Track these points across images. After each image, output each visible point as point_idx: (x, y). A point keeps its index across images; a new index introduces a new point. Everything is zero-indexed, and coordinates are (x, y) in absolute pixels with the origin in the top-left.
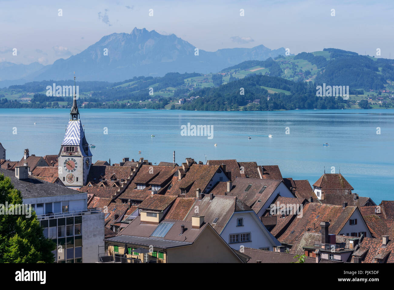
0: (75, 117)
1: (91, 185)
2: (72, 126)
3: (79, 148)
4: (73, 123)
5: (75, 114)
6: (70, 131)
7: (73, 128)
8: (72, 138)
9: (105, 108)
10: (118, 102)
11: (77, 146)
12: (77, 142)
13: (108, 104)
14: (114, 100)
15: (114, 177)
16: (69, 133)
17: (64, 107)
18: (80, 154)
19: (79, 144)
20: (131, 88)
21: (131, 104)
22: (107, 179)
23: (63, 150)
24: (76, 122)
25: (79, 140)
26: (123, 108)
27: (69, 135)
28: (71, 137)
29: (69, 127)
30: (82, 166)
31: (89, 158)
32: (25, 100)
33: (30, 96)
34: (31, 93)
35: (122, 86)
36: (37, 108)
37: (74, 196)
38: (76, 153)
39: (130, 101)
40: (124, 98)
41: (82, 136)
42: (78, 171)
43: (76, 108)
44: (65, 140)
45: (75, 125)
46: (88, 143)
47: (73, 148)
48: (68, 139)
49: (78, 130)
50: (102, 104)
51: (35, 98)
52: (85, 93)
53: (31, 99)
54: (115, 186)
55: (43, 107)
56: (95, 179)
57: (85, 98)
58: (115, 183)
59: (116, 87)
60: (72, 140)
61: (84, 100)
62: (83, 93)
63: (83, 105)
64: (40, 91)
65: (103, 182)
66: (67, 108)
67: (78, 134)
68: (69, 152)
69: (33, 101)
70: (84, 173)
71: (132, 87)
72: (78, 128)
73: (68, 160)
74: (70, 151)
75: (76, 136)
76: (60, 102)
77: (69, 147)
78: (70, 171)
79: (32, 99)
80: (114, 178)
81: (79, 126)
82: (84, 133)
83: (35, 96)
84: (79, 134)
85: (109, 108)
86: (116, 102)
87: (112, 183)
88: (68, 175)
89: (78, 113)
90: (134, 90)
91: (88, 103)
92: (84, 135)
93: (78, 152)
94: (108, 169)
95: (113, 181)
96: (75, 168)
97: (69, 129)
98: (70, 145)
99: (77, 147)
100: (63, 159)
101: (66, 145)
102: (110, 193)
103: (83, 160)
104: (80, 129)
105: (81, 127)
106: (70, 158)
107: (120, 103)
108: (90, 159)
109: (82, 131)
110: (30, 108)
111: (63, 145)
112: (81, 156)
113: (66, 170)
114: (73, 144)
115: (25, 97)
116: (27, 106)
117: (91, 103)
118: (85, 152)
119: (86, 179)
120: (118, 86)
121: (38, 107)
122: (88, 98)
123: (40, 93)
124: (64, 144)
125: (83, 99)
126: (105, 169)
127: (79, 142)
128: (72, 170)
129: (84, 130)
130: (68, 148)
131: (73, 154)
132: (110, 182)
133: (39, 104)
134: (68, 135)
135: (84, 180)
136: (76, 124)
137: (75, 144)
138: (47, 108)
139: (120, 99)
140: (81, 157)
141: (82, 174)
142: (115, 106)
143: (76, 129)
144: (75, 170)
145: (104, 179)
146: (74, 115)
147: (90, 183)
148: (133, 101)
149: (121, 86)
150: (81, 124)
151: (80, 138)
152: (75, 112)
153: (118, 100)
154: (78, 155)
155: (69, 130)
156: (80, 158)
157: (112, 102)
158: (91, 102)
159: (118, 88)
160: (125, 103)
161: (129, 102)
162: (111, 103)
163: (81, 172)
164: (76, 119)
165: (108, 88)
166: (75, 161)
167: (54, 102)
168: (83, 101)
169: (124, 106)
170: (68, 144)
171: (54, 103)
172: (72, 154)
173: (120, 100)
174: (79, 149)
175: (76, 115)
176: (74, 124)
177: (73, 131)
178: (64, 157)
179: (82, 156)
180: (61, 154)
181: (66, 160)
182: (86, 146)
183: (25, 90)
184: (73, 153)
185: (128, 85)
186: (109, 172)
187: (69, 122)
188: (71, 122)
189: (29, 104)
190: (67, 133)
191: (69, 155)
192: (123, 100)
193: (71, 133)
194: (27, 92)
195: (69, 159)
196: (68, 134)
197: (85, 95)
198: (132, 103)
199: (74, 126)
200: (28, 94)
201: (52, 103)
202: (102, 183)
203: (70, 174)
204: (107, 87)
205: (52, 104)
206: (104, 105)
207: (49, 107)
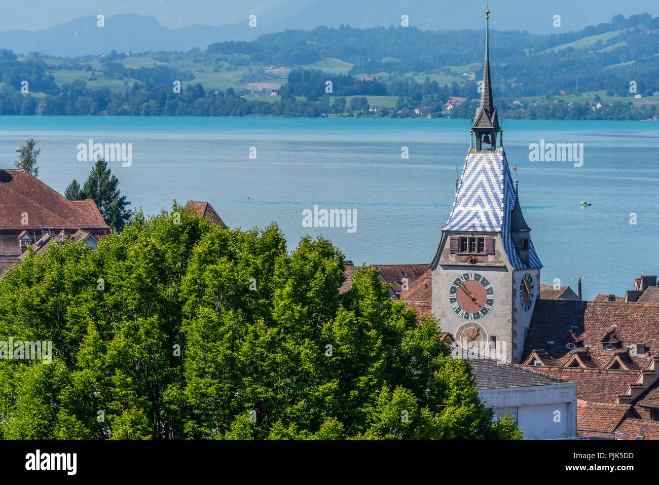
0: (486, 140)
1: (538, 361)
2: (479, 168)
3: (498, 240)
4: (481, 159)
5: (487, 131)
6: (470, 186)
7: (482, 177)
8: (478, 208)
9: (519, 118)
10: (561, 98)
11: (494, 233)
12: (494, 222)
13: (531, 104)
14: (550, 92)
15: (615, 337)
16: (467, 190)
17: (385, 113)
18: (504, 259)
19: (499, 230)
20: (605, 53)
21: (605, 105)
22: (593, 345)
23: (447, 246)
24: (491, 155)
25: (501, 214)
26: (579, 119)
27: (469, 200)
28: (475, 204)
29: (467, 173)
30: (510, 299)
31: (533, 273)
32: (261, 89)
33: (275, 77)
34: (279, 67)
35: (577, 45)
36: (298, 116)
37: (534, 391)
38: (491, 258)
39: (603, 94)
40: (583, 85)
41: (510, 202)
42: (495, 315)
43: (490, 110)
44: (453, 214)
45: (488, 168)
46: (529, 226)
47: (481, 240)
48: (465, 210)
49: (498, 181)
50: (510, 105)
51: (291, 85)
52: (453, 68)
53: (278, 87)
54: (616, 366)
55: (317, 115)
56: (552, 342)
57: (455, 84)
58: (617, 358)
59: (556, 49)
60: (476, 215)
61: (451, 92)
62: (446, 67)
63: (449, 108)
64: (307, 63)
65: (579, 353)
66: (395, 116)
67: (495, 196)
68: (467, 253)
69: (287, 93)
70: (514, 321)
71: (609, 49)
72: (496, 176)
73: (463, 281)
74: (471, 250)
75: (489, 202)
76: (372, 97)
77: (466, 239)
78: (471, 315)
79: (282, 87)
80: (612, 341)
81: (499, 170)
82: (516, 193)
83: (293, 78)
84: (501, 196)
85: (534, 117)
86: (558, 97)
87: (605, 356)
88: (462, 328)
89: (497, 128)
90: (615, 58)
91: (463, 100)
92: (517, 198)
93: (496, 255)
94: (593, 313)
95: (612, 352)
96: (486, 306)
97: (467, 178)
98: (471, 230)
99: (495, 238)
100: (447, 275)
101: (457, 232)
102: (603, 388)
103: (514, 282)
104: (504, 180)
105: (506, 172)
106: (472, 273)
107: (571, 101)
108: (534, 279)
109: (508, 186)
110: (278, 115)
111: (448, 232)
112: (505, 267)
113: (457, 312)
114: (480, 229)
115: (259, 80)
116: (265, 109)
117: (473, 100)
118: (518, 253)
119: (520, 341)
120: (564, 47)
121: (302, 114)
122: (463, 85)
123: (306, 67)
124: (452, 227)
125: (446, 87)
126: (583, 311)
127: (501, 223)
128: (478, 314)
129: (514, 184)
130: (464, 239)
131: (481, 262)
132: (599, 355)
133: (305, 104)
134: (465, 200)
135: (514, 346)
136: (490, 163)
137: (488, 229)
138: (332, 117)
139: (569, 86)
140: (507, 270)
141: (511, 325)
142: (555, 110)
143: (489, 180)
144: (485, 311)
145: (580, 344)
146: (484, 136)
147: (535, 355)
148: (613, 95)
149: (572, 45)
150: (505, 163)
151: (505, 210)
152: (488, 123)
153: (562, 92)
154: (497, 265)
155: (466, 185)
156: (502, 274)
157: (544, 97)
158: (472, 98)
159: (563, 53)
160: (587, 103)
161: (598, 99)
162: (537, 101)
163: (505, 321)
164: (490, 146)
165: (530, 52)
166: (488, 283)
167: (353, 97)
168: (448, 95)
169: (581, 113)
170: (464, 229)
171: (353, 101)
172: (476, 261)
173: (571, 93)
174: (499, 246)
175: (490, 136)
176: (484, 162)
177: (481, 185)
178: (451, 272)
179: (510, 268)
180: (442, 260)
181: (458, 279)
182: (522, 236)
183: (258, 59)
184: (479, 258)
185: (596, 42)
186: (596, 320)
187: (468, 158)
188: (473, 158)
189: (272, 103)
190: (462, 191)
191: (467, 264)
192: (581, 91)
193: (475, 191)
194: (265, 65)
195: (466, 276)
196: (464, 195)
197: (455, 74)
198: (612, 100)
199: (484, 170)
200: (269, 70)
201: (348, 99)
202: (577, 357)
203: (470, 325)
204: (527, 51)
205: (348, 105)
206: (518, 107)
207: (336, 112)
